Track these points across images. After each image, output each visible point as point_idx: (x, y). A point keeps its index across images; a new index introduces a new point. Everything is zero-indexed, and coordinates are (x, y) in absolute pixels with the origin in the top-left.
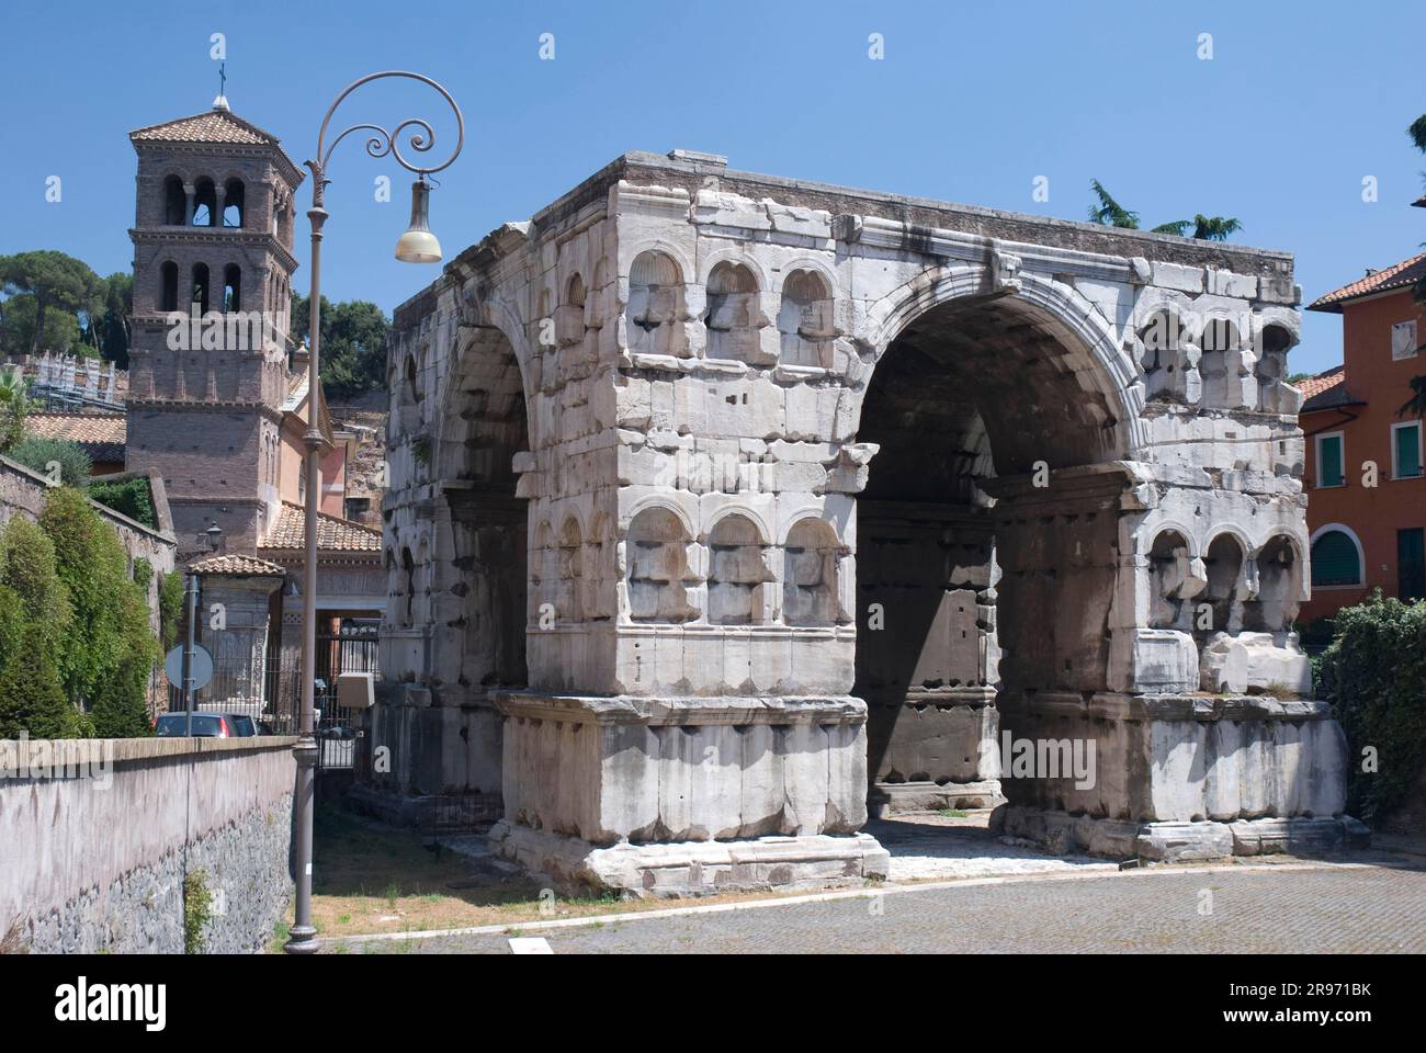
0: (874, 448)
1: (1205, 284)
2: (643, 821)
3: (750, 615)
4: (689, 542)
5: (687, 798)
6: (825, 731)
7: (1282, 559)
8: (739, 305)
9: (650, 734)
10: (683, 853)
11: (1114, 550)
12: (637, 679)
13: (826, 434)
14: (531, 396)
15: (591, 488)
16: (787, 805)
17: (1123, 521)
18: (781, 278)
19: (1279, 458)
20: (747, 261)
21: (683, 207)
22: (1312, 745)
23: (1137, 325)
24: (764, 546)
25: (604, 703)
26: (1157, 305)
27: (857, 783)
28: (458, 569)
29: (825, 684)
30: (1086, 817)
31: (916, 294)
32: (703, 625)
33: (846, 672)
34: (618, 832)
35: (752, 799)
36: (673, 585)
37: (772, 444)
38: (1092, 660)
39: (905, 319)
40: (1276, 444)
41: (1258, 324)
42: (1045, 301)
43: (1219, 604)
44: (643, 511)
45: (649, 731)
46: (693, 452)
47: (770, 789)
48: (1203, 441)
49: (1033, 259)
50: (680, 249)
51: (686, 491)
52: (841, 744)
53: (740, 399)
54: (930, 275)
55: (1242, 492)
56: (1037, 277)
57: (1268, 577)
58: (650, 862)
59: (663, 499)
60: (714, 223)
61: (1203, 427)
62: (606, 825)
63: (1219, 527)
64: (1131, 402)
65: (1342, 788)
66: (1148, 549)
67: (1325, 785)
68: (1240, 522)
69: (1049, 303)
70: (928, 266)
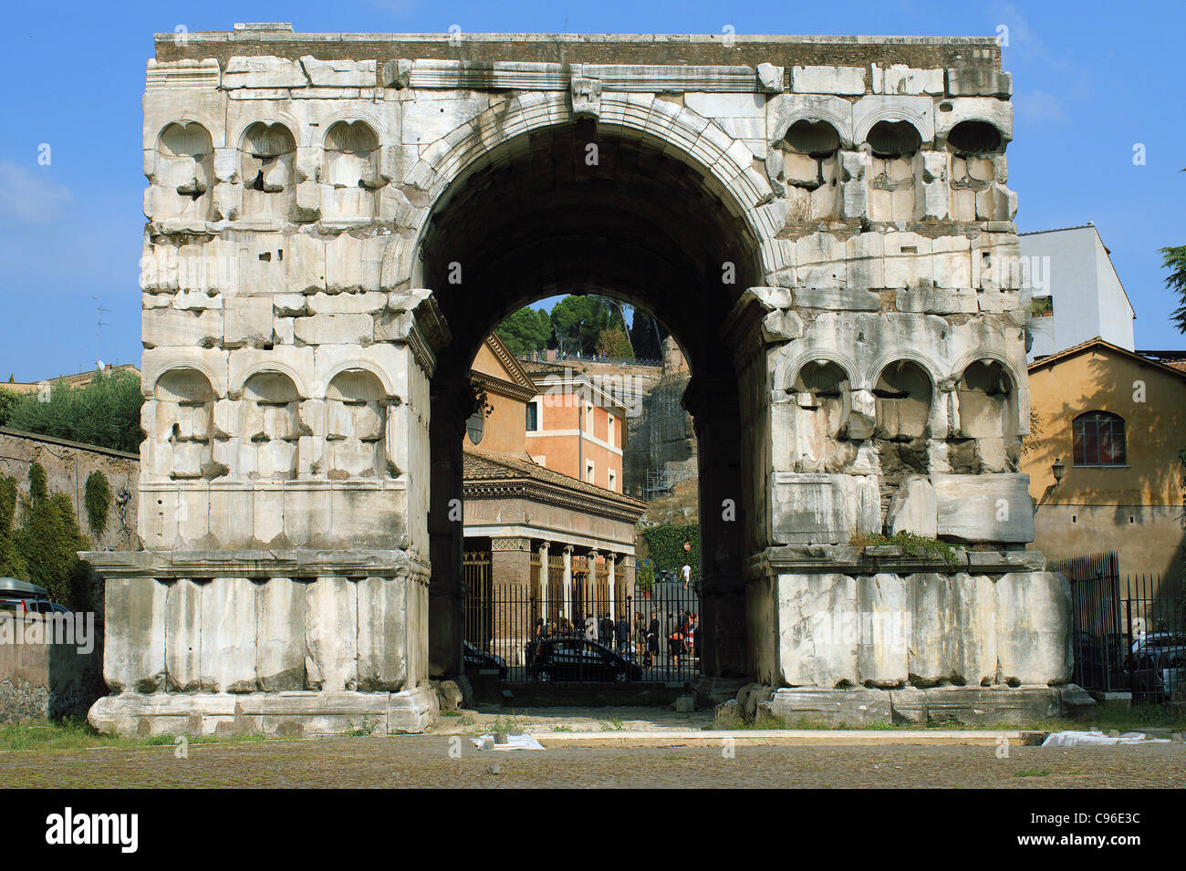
0: (424, 293)
1: (869, 84)
2: (148, 671)
3: (295, 471)
5: (195, 650)
6: (355, 583)
9: (157, 586)
10: (186, 703)
12: (159, 535)
13: (372, 283)
16: (308, 659)
17: (769, 354)
18: (321, 131)
19: (980, 271)
20: (281, 120)
21: (213, 75)
23: (770, 137)
24: (301, 399)
26: (797, 113)
29: (369, 538)
31: (477, 132)
32: (231, 481)
33: (396, 524)
34: (122, 681)
35: (269, 652)
36: (209, 442)
37: (311, 298)
40: (977, 254)
41: (947, 121)
42: (643, 123)
43: (913, 443)
44: (168, 371)
45: (156, 584)
46: (222, 311)
47: (289, 642)
48: (869, 258)
49: (625, 81)
50: (208, 116)
51: (216, 350)
52: (372, 597)
53: (275, 256)
54: (496, 110)
55: (927, 313)
56: (634, 98)
57: (986, 410)
58: (148, 710)
59: (186, 358)
60: (244, 87)
61: (869, 242)
62: (108, 674)
63: (891, 354)
64: (764, 222)
65: (1062, 652)
66: (789, 382)
67: (1036, 648)
68: (922, 346)
69: (649, 125)
70: (494, 101)
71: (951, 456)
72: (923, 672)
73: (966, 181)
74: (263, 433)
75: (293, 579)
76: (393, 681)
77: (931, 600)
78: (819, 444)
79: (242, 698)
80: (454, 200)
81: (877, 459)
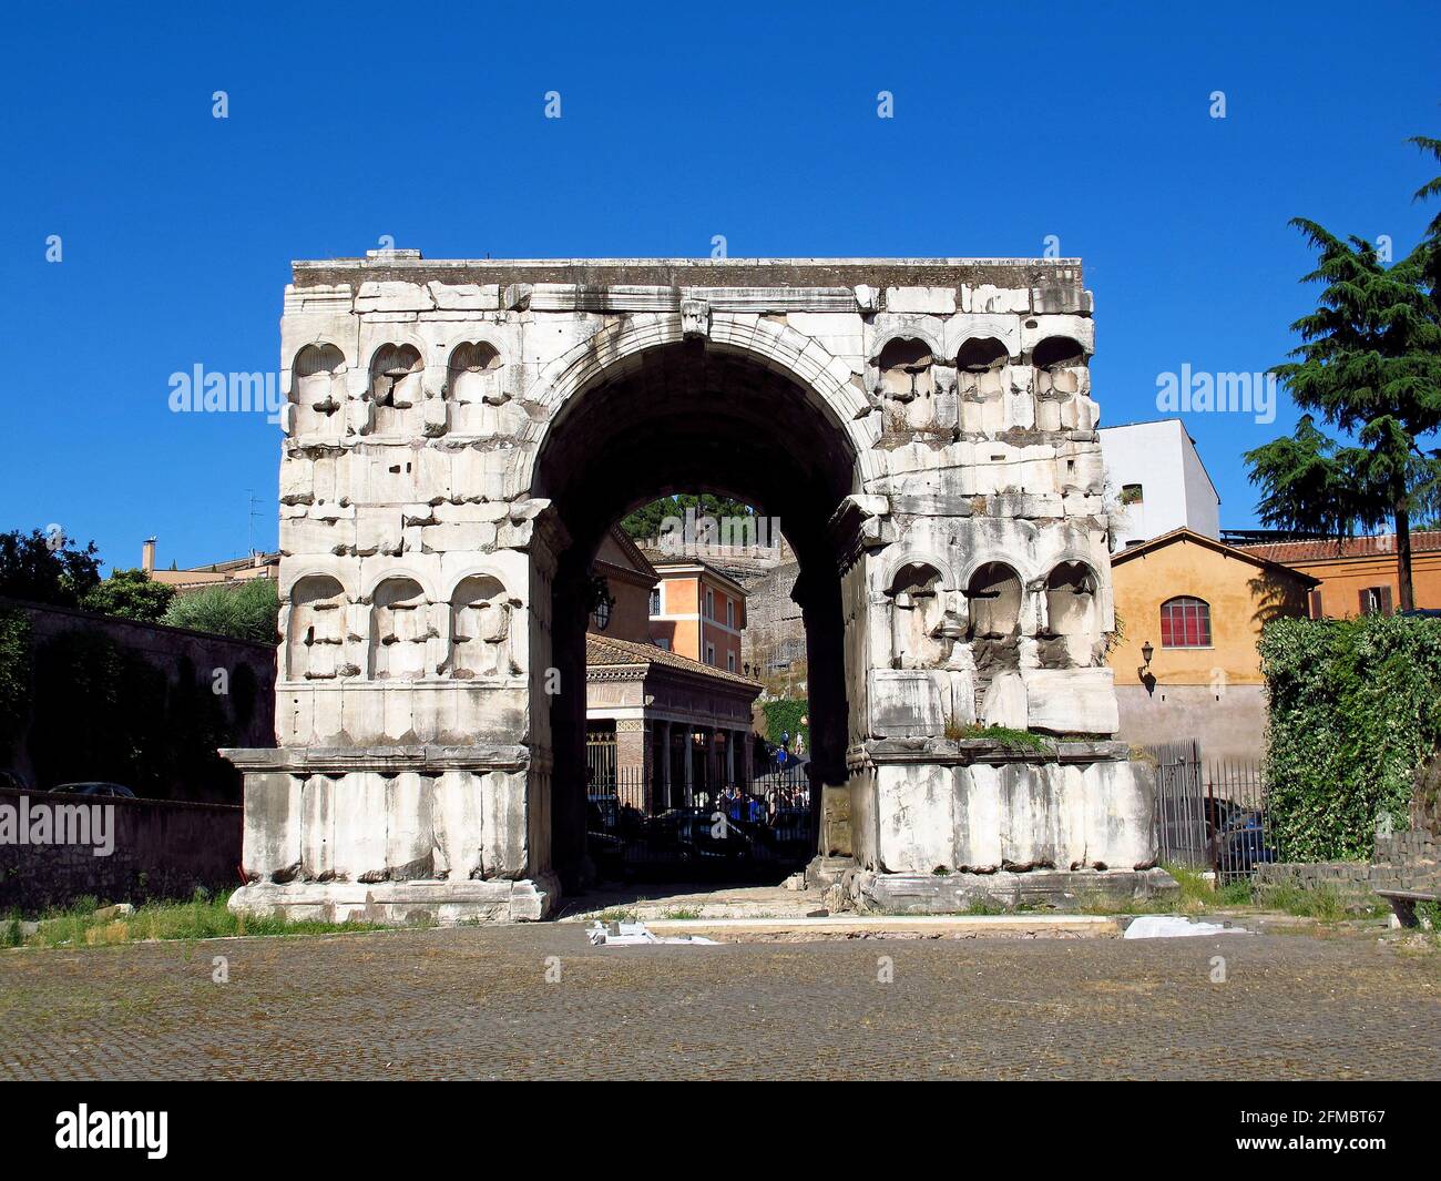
0: (544, 503)
1: (959, 304)
2: (285, 862)
4: (351, 604)
5: (329, 842)
6: (479, 777)
9: (291, 781)
10: (319, 892)
12: (294, 733)
13: (496, 494)
16: (435, 850)
17: (868, 558)
18: (447, 350)
19: (1066, 477)
20: (410, 341)
21: (346, 299)
23: (867, 354)
24: (429, 604)
26: (893, 331)
27: (513, 828)
29: (493, 734)
31: (593, 350)
32: (363, 681)
33: (518, 721)
34: (259, 871)
35: (398, 843)
37: (437, 508)
39: (582, 376)
40: (1062, 462)
41: (1032, 339)
42: (748, 341)
43: (1005, 640)
44: (303, 578)
45: (292, 779)
46: (354, 521)
47: (417, 834)
48: (961, 466)
49: (731, 302)
50: (342, 337)
51: (348, 557)
52: (495, 790)
53: (404, 468)
54: (611, 331)
55: (1016, 518)
56: (739, 318)
57: (1073, 608)
58: (284, 899)
59: (320, 566)
60: (375, 311)
61: (960, 451)
62: (247, 865)
63: (983, 557)
64: (863, 433)
65: (1147, 837)
66: (886, 584)
67: (1122, 834)
68: (1011, 548)
69: (753, 343)
70: (609, 322)
71: (1040, 652)
72: (1016, 857)
73: (1052, 393)
74: (393, 635)
75: (421, 774)
76: (515, 870)
77: (1023, 788)
78: (916, 642)
79: (373, 888)
80: (572, 414)
81: (971, 656)
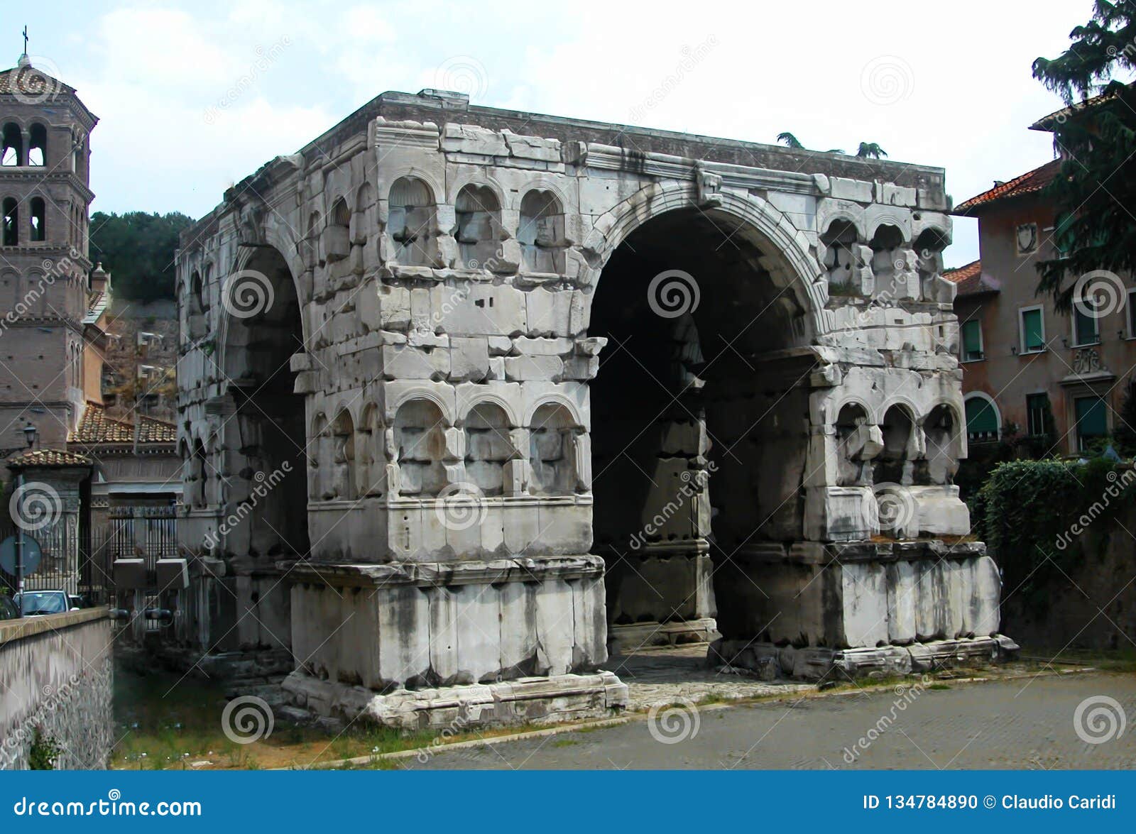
0: (602, 341)
1: (874, 196)
2: (415, 670)
3: (501, 488)
4: (447, 426)
5: (453, 648)
6: (570, 585)
7: (943, 423)
8: (483, 222)
9: (419, 593)
10: (451, 695)
11: (806, 421)
12: (407, 547)
13: (562, 330)
14: (304, 305)
15: (360, 383)
16: (539, 651)
17: (813, 396)
18: (520, 197)
19: (938, 340)
20: (490, 184)
21: (434, 138)
22: (972, 577)
23: (819, 231)
24: (512, 428)
25: (378, 569)
26: (834, 213)
27: (598, 630)
28: (244, 456)
29: (568, 545)
30: (790, 647)
31: (634, 208)
33: (585, 534)
34: (395, 680)
35: (510, 646)
36: (435, 464)
37: (516, 341)
38: (790, 516)
39: (625, 230)
40: (936, 327)
41: (918, 228)
42: (742, 212)
43: (894, 464)
44: (408, 401)
46: (449, 349)
47: (525, 637)
48: (878, 326)
49: (732, 177)
50: (431, 174)
51: (443, 383)
52: (583, 595)
53: (487, 302)
54: (645, 192)
55: (910, 369)
56: (737, 192)
58: (424, 704)
59: (423, 391)
60: (460, 152)
61: (877, 315)
62: (384, 675)
63: (891, 399)
64: (817, 296)
65: (996, 613)
66: (835, 418)
68: (909, 394)
69: (747, 214)
70: (644, 184)
71: (914, 473)
72: (924, 631)
76: (600, 663)
77: (927, 580)
79: (493, 686)
81: (872, 476)
